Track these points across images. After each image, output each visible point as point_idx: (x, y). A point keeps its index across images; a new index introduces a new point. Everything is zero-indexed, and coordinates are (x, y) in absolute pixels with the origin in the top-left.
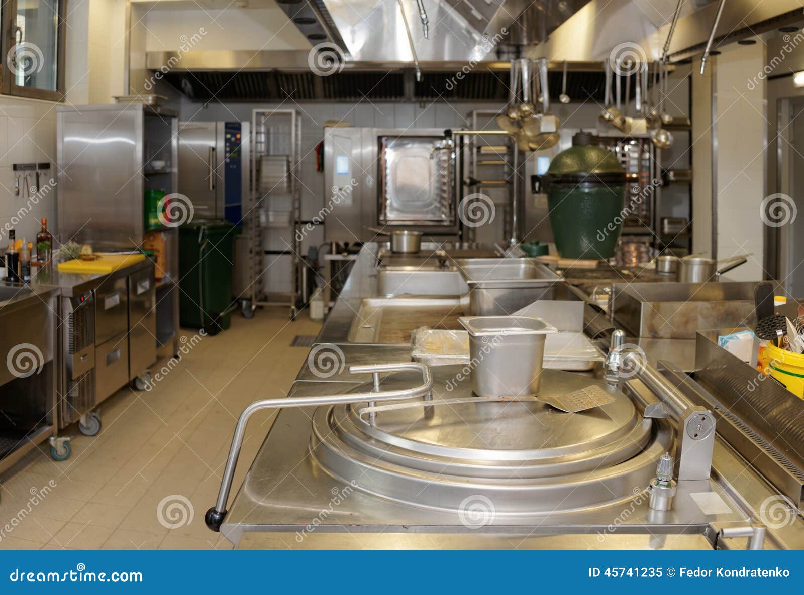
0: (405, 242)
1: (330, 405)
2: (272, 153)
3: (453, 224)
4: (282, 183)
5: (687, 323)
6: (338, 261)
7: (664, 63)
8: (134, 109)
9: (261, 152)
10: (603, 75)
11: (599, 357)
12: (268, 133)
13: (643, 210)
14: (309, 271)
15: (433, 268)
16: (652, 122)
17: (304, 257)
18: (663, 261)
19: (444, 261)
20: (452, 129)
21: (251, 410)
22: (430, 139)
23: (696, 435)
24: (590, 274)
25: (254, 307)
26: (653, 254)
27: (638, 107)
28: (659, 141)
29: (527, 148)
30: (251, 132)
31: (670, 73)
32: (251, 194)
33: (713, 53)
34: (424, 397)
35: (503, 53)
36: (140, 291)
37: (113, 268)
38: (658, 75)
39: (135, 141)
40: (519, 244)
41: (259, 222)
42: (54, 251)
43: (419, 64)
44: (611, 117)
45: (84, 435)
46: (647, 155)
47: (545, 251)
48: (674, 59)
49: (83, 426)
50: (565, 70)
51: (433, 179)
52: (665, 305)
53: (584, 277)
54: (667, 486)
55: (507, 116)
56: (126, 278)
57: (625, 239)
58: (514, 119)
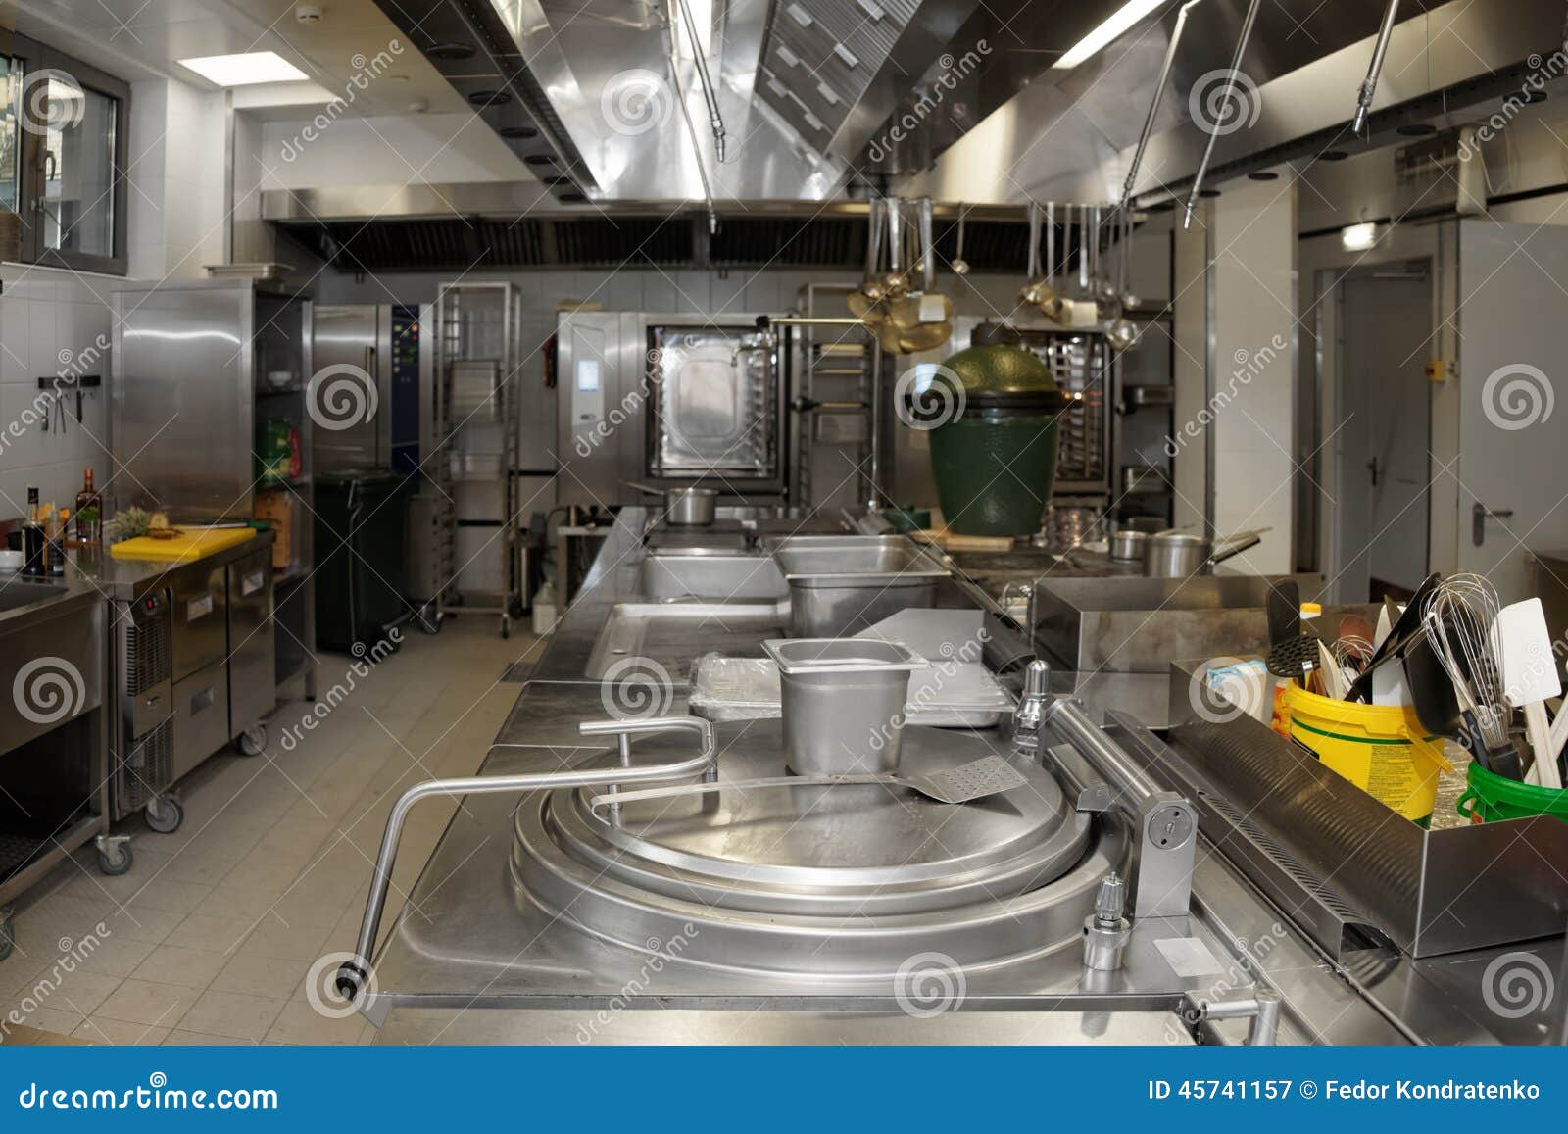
0: (689, 506)
1: (546, 790)
2: (471, 356)
3: (773, 476)
4: (487, 406)
5: (1156, 646)
6: (579, 538)
7: (1128, 210)
8: (239, 287)
9: (452, 355)
10: (1025, 228)
11: (1007, 704)
12: (464, 324)
13: (1092, 453)
14: (532, 553)
15: (734, 552)
16: (1106, 307)
17: (524, 531)
18: (1122, 540)
19: (755, 540)
20: (770, 315)
21: (411, 797)
22: (736, 331)
23: (1164, 842)
24: (998, 562)
25: (439, 615)
26: (1109, 527)
27: (1083, 281)
28: (1119, 339)
29: (898, 349)
30: (435, 322)
31: (1137, 225)
32: (435, 425)
33: (1207, 193)
34: (704, 776)
35: (858, 187)
36: (248, 588)
37: (202, 552)
38: (1117, 229)
39: (241, 338)
40: (881, 511)
41: (448, 472)
42: (104, 523)
43: (713, 204)
44: (1038, 298)
45: (154, 831)
46: (1099, 362)
47: (925, 523)
48: (1144, 203)
49: (152, 816)
50: (961, 219)
51: (742, 398)
52: (1119, 617)
53: (989, 567)
54: (1113, 929)
55: (864, 293)
56: (223, 569)
57: (1061, 502)
58: (875, 299)
